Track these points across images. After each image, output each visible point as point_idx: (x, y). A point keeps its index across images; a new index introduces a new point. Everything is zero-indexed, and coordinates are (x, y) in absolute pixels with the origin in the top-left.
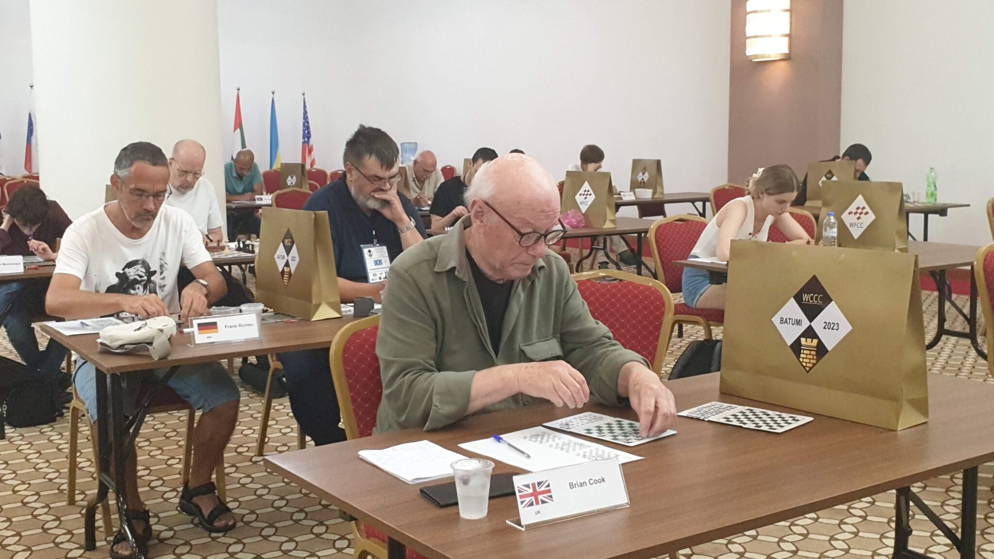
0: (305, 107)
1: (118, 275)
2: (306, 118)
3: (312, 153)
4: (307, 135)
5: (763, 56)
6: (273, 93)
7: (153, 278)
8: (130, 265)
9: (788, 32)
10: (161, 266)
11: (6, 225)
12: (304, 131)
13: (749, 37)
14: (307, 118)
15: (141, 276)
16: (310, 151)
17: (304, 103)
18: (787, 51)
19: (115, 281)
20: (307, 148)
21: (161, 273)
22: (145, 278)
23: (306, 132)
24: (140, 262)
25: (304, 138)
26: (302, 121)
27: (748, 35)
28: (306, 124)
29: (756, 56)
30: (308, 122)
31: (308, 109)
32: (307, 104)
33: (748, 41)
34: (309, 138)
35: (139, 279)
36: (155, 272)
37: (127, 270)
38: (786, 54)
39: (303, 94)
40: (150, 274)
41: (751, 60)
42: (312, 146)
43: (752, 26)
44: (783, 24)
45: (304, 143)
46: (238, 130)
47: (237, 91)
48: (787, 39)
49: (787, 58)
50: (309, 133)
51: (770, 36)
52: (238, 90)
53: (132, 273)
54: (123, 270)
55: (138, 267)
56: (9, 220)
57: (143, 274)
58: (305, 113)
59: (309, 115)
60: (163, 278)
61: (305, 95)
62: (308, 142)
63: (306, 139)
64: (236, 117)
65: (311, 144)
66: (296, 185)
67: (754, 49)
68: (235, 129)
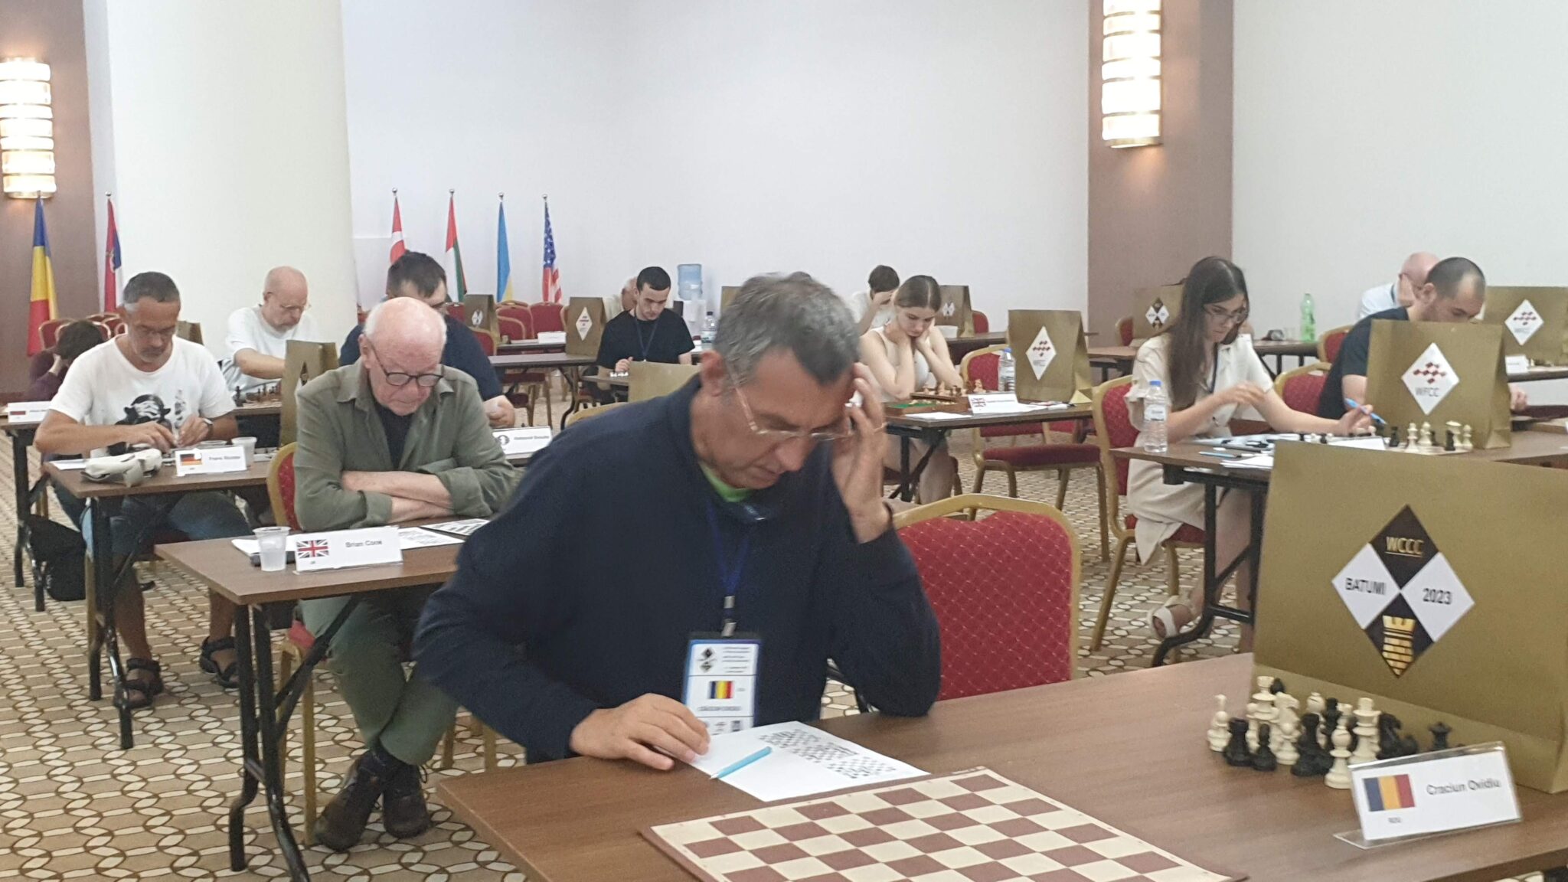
0: (547, 215)
1: (127, 410)
2: (548, 231)
3: (557, 281)
4: (550, 255)
5: (1124, 142)
6: (502, 196)
7: (167, 417)
8: (142, 399)
9: (1158, 107)
10: (178, 405)
11: (56, 370)
12: (546, 249)
13: (1108, 115)
14: (550, 230)
15: (153, 414)
16: (555, 278)
17: (546, 210)
18: (1157, 134)
19: (123, 416)
20: (550, 274)
21: (178, 413)
22: (158, 416)
23: (549, 251)
24: (151, 398)
25: (545, 260)
26: (543, 235)
27: (1105, 111)
28: (549, 240)
29: (1115, 142)
30: (551, 237)
31: (551, 219)
32: (549, 212)
33: (1105, 121)
34: (552, 260)
35: (151, 417)
36: (168, 411)
37: (137, 406)
38: (1155, 138)
39: (545, 198)
40: (164, 411)
41: (1110, 147)
42: (557, 271)
43: (1110, 100)
44: (1151, 96)
45: (545, 266)
46: (452, 250)
47: (449, 195)
48: (1156, 118)
49: (1158, 143)
50: (553, 252)
51: (1133, 113)
52: (452, 193)
53: (142, 409)
54: (133, 404)
55: (150, 403)
56: (60, 362)
57: (155, 412)
58: (548, 223)
59: (552, 226)
60: (180, 419)
61: (548, 199)
62: (551, 265)
63: (549, 262)
64: (448, 230)
65: (555, 268)
66: (481, 326)
67: (1113, 131)
68: (448, 248)
